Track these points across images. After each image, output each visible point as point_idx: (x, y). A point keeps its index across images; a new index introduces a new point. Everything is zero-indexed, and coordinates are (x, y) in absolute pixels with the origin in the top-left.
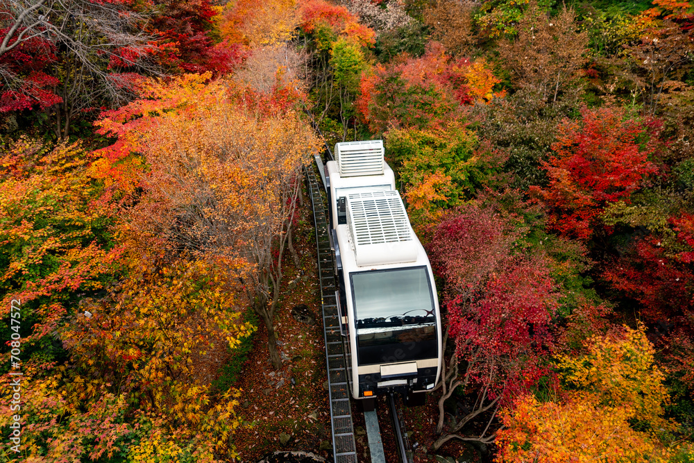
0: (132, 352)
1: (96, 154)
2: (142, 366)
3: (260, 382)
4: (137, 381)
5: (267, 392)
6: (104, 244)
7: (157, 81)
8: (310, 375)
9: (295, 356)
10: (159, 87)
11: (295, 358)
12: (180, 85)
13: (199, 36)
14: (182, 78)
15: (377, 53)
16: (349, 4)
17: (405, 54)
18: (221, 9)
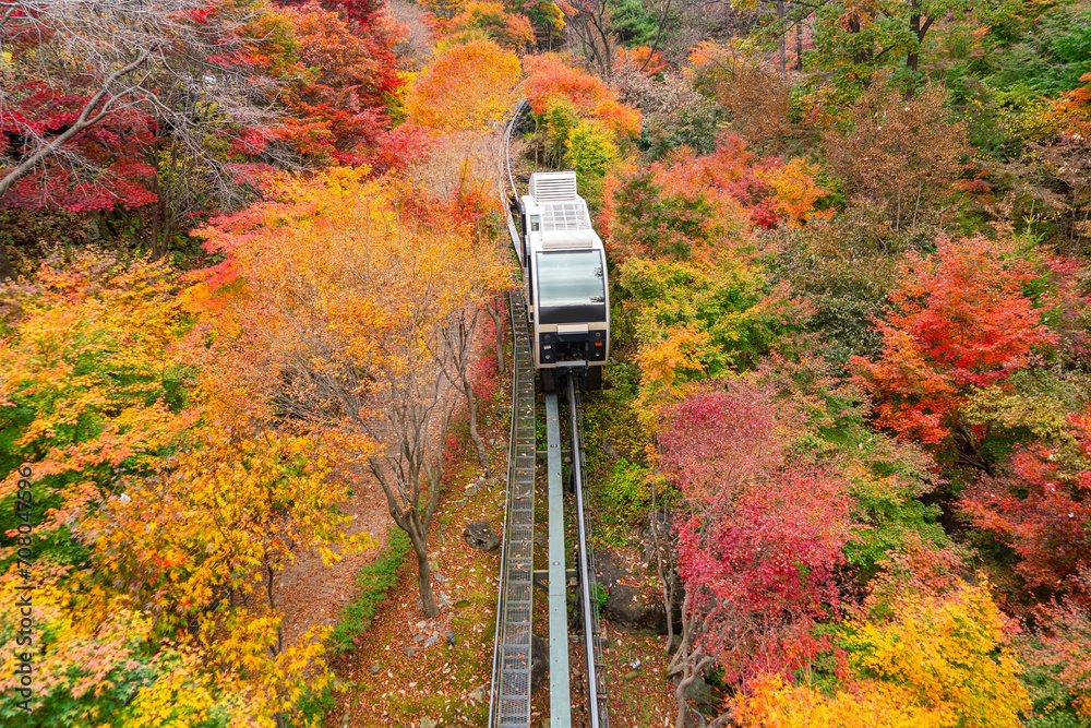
0: (172, 556)
1: (192, 275)
2: (185, 576)
3: (401, 636)
4: (172, 598)
5: (411, 650)
6: (175, 404)
7: (294, 176)
8: (480, 631)
9: (460, 599)
10: (295, 184)
11: (459, 603)
12: (326, 184)
13: (366, 114)
14: (328, 172)
15: (645, 146)
16: (608, 73)
17: (685, 149)
18: (412, 76)
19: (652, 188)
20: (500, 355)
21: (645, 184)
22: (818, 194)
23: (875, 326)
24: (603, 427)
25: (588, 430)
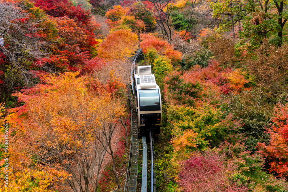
1: (12, 110)
7: (53, 75)
10: (53, 78)
12: (64, 78)
13: (81, 54)
14: (64, 74)
15: (183, 65)
16: (170, 39)
17: (197, 66)
18: (100, 41)
19: (179, 80)
20: (127, 140)
21: (177, 79)
22: (246, 82)
23: (267, 131)
24: (165, 169)
25: (159, 170)
